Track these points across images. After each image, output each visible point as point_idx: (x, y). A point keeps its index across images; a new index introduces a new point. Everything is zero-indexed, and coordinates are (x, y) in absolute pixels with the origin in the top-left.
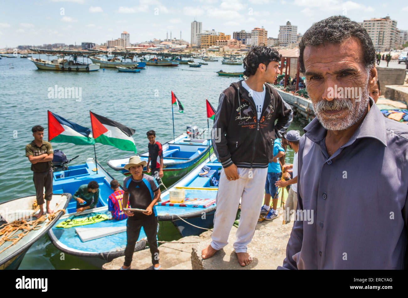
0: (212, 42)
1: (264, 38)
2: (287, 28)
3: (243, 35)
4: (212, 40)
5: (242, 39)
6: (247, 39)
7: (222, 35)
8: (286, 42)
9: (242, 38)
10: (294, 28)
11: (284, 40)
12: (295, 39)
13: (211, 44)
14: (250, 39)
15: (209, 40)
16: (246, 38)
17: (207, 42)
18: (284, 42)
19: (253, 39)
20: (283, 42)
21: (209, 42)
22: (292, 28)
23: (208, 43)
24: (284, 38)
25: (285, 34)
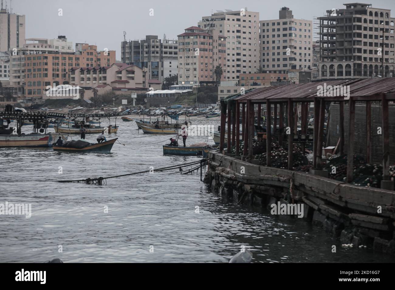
0: (60, 73)
1: (215, 57)
2: (282, 27)
3: (152, 49)
4: (60, 67)
5: (149, 64)
6: (166, 63)
7: (90, 50)
8: (281, 68)
9: (149, 57)
10: (303, 27)
11: (276, 63)
12: (308, 58)
13: (57, 79)
14: (175, 63)
15: (50, 67)
16: (162, 58)
17: (42, 72)
18: (276, 68)
19: (182, 61)
20: (271, 68)
21: (50, 73)
22: (298, 27)
23: (46, 75)
24: (276, 57)
25: (276, 45)
